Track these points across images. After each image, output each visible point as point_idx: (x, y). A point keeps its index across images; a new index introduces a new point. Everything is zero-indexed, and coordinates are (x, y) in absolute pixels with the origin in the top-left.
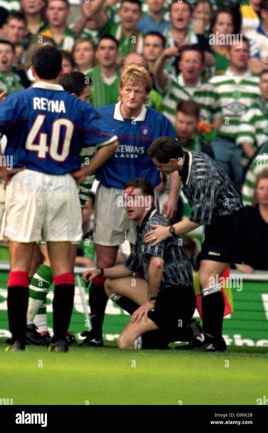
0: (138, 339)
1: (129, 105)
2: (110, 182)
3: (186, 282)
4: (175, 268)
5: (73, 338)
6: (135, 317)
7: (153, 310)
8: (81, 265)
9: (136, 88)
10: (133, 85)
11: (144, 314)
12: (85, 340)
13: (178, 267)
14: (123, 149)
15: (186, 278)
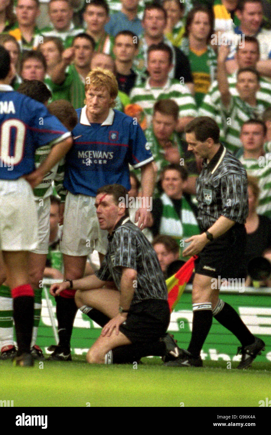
0: (108, 353)
1: (92, 109)
2: (77, 189)
3: (160, 296)
4: (146, 279)
5: (40, 352)
6: (106, 330)
7: (125, 323)
8: (49, 276)
9: (99, 93)
10: (96, 90)
11: (115, 327)
12: (52, 355)
13: (150, 279)
14: (91, 154)
15: (159, 291)
